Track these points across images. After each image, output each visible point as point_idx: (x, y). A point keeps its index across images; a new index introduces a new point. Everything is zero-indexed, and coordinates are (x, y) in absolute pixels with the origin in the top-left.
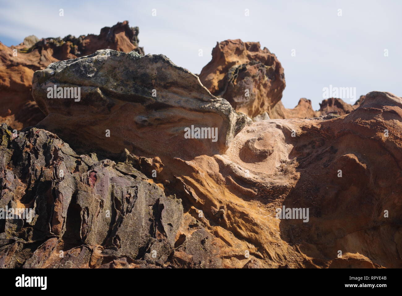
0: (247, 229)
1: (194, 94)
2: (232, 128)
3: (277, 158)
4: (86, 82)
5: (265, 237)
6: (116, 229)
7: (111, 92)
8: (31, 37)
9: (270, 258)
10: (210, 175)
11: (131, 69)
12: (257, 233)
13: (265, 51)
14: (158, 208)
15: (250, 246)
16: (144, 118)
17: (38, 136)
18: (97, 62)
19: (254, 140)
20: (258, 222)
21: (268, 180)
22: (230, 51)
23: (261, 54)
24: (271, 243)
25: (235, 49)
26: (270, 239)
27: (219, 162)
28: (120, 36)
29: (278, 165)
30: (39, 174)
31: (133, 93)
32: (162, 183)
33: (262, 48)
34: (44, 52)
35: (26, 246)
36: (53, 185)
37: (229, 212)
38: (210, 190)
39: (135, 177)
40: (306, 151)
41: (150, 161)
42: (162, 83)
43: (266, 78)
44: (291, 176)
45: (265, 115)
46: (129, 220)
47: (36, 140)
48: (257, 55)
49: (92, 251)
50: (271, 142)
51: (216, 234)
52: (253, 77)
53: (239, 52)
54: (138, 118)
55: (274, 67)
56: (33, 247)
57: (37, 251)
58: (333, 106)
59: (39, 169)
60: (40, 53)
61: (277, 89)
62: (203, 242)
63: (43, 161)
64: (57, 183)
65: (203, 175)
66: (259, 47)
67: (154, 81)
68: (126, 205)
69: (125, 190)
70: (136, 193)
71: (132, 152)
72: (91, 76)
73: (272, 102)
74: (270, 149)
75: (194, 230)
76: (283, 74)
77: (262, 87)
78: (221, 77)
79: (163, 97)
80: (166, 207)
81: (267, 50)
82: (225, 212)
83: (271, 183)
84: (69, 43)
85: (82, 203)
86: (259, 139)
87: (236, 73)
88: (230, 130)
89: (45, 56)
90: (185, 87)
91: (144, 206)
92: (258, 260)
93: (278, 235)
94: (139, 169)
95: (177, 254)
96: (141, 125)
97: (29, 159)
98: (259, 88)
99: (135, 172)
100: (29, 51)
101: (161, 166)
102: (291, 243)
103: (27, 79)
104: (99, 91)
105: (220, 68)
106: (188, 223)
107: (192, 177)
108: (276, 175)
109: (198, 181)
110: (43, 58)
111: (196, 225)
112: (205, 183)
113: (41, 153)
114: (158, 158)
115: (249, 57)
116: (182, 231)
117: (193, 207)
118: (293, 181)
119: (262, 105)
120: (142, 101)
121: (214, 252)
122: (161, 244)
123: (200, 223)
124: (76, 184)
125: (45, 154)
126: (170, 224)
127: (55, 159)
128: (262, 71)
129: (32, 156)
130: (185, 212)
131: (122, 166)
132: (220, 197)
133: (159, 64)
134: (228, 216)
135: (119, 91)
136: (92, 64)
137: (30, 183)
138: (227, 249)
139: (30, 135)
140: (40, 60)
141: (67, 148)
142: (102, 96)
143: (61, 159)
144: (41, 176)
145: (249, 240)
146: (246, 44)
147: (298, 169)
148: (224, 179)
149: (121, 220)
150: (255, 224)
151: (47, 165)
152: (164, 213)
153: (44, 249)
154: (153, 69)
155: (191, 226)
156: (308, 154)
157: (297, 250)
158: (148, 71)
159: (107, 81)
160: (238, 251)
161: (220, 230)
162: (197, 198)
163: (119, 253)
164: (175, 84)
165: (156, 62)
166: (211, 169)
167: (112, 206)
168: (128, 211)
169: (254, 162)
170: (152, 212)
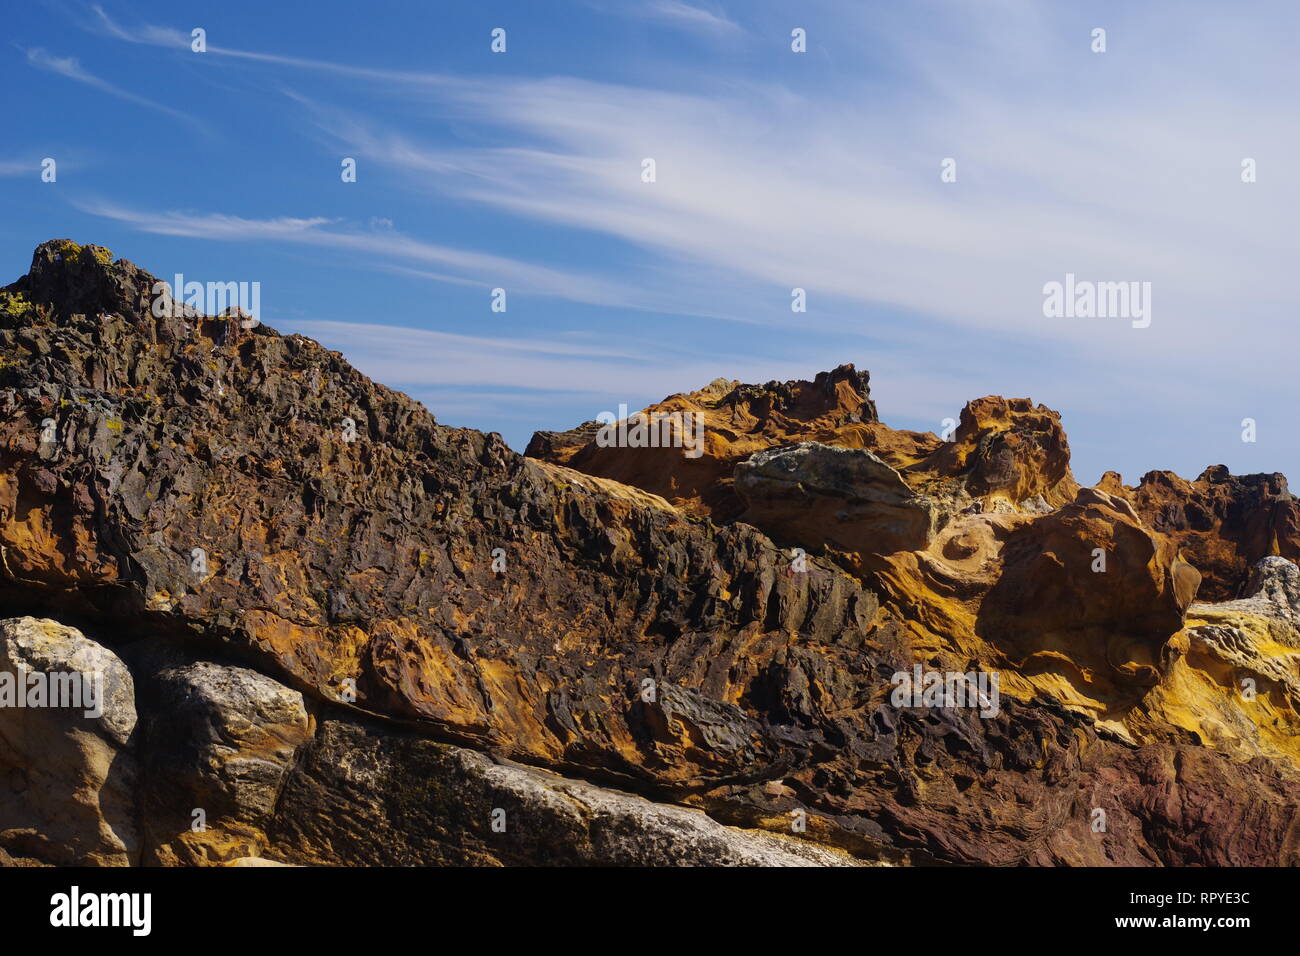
0: (941, 624)
1: (895, 490)
2: (933, 523)
3: (984, 556)
4: (788, 477)
5: (957, 631)
6: (811, 617)
7: (811, 487)
8: (719, 380)
9: (961, 652)
10: (908, 571)
11: (832, 464)
12: (950, 628)
13: (1040, 409)
14: (852, 600)
15: (942, 639)
16: (845, 513)
17: (740, 530)
18: (798, 456)
19: (958, 537)
20: (952, 617)
21: (967, 577)
22: (984, 413)
23: (1032, 415)
24: (964, 638)
25: (991, 411)
26: (964, 634)
27: (919, 558)
28: (843, 386)
29: (983, 562)
30: (742, 566)
31: (834, 488)
32: (860, 578)
33: (1035, 405)
34: (738, 407)
35: (732, 627)
36: (756, 576)
37: (925, 607)
38: (906, 584)
39: (832, 571)
40: (1016, 548)
41: (849, 556)
42: (863, 478)
43: (1039, 448)
44: (993, 573)
45: (1038, 498)
46: (823, 609)
47: (738, 535)
48: (1026, 416)
49: (789, 634)
50: (977, 539)
51: (909, 627)
52: (1014, 449)
53: (998, 414)
54: (838, 513)
55: (1050, 433)
56: (738, 628)
57: (742, 631)
58: (1155, 483)
59: (742, 562)
60: (733, 408)
61: (1057, 461)
62: (894, 633)
63: (746, 554)
64: (759, 574)
65: (900, 570)
66: (1031, 406)
67: (855, 476)
68: (821, 596)
69: (821, 582)
70: (832, 585)
71: (832, 546)
72: (792, 470)
73: (1050, 480)
74: (975, 545)
75: (888, 623)
76: (1065, 442)
77: (1031, 460)
78: (972, 448)
79: (864, 492)
80: (860, 599)
81: (1044, 407)
82: (919, 607)
83: (970, 581)
84: (772, 394)
85: (780, 592)
86: (964, 536)
87: (990, 444)
88: (930, 526)
89: (739, 413)
90: (885, 482)
91: (839, 597)
92: (949, 653)
93: (972, 631)
94: (837, 564)
95: (868, 642)
96: (842, 520)
97: (733, 551)
98: (1026, 462)
99: (833, 566)
100: (718, 406)
101: (859, 561)
102: (985, 638)
103: (717, 450)
104: (800, 486)
105: (970, 436)
106: (883, 615)
107: (890, 573)
108: (979, 572)
109: (895, 576)
110: (736, 415)
111: (890, 618)
112: (901, 578)
113: (743, 547)
114: (857, 554)
115: (1014, 419)
116: (875, 622)
117: (889, 602)
118: (994, 579)
119: (1034, 484)
120: (843, 496)
121: (905, 643)
122: (852, 633)
123: (894, 617)
124: (776, 575)
125: (747, 547)
126: (863, 616)
127: (757, 552)
128: (1028, 440)
129: (736, 549)
130: (880, 606)
131: (820, 561)
132: (917, 592)
133: (860, 460)
134: (923, 611)
135: (820, 486)
136: (794, 459)
137: (734, 574)
138: (919, 641)
139: (733, 530)
140: (733, 419)
141: (767, 542)
142: (803, 491)
143: (763, 552)
144: (744, 568)
145: (942, 634)
146: (1010, 402)
147: (1002, 567)
148: (921, 575)
149: (816, 609)
150: (949, 619)
151: (750, 558)
152: (857, 605)
153: (748, 629)
154: (853, 464)
155: (885, 619)
156: (1017, 552)
157: (991, 646)
158: (849, 466)
159: (808, 476)
160: (929, 644)
161: (914, 624)
162: (893, 593)
163: (813, 637)
164: (875, 479)
165: (858, 457)
166: (910, 565)
167: (809, 597)
168: (823, 602)
169: (957, 559)
170: (846, 604)
